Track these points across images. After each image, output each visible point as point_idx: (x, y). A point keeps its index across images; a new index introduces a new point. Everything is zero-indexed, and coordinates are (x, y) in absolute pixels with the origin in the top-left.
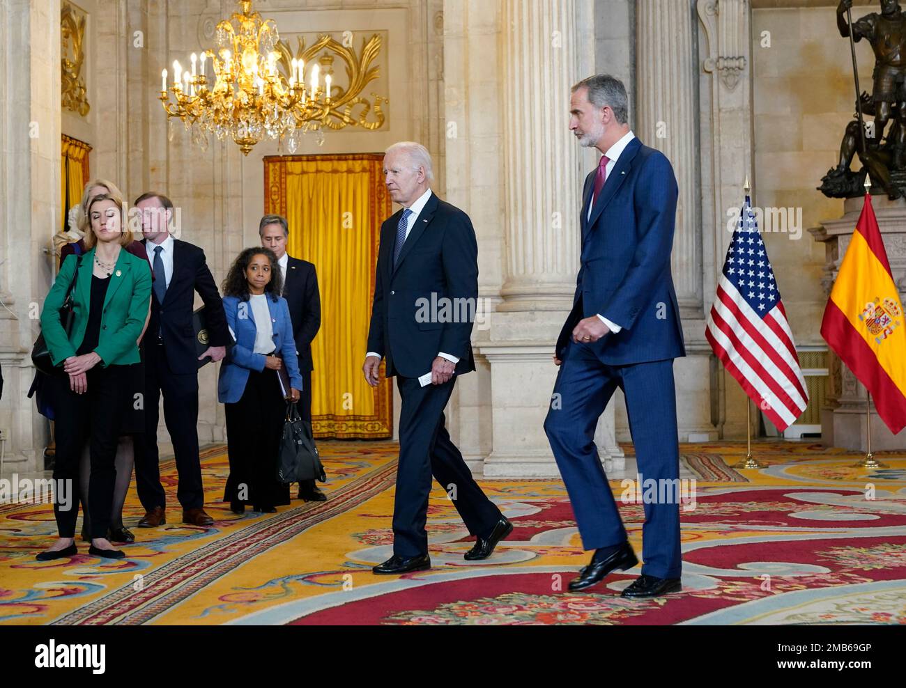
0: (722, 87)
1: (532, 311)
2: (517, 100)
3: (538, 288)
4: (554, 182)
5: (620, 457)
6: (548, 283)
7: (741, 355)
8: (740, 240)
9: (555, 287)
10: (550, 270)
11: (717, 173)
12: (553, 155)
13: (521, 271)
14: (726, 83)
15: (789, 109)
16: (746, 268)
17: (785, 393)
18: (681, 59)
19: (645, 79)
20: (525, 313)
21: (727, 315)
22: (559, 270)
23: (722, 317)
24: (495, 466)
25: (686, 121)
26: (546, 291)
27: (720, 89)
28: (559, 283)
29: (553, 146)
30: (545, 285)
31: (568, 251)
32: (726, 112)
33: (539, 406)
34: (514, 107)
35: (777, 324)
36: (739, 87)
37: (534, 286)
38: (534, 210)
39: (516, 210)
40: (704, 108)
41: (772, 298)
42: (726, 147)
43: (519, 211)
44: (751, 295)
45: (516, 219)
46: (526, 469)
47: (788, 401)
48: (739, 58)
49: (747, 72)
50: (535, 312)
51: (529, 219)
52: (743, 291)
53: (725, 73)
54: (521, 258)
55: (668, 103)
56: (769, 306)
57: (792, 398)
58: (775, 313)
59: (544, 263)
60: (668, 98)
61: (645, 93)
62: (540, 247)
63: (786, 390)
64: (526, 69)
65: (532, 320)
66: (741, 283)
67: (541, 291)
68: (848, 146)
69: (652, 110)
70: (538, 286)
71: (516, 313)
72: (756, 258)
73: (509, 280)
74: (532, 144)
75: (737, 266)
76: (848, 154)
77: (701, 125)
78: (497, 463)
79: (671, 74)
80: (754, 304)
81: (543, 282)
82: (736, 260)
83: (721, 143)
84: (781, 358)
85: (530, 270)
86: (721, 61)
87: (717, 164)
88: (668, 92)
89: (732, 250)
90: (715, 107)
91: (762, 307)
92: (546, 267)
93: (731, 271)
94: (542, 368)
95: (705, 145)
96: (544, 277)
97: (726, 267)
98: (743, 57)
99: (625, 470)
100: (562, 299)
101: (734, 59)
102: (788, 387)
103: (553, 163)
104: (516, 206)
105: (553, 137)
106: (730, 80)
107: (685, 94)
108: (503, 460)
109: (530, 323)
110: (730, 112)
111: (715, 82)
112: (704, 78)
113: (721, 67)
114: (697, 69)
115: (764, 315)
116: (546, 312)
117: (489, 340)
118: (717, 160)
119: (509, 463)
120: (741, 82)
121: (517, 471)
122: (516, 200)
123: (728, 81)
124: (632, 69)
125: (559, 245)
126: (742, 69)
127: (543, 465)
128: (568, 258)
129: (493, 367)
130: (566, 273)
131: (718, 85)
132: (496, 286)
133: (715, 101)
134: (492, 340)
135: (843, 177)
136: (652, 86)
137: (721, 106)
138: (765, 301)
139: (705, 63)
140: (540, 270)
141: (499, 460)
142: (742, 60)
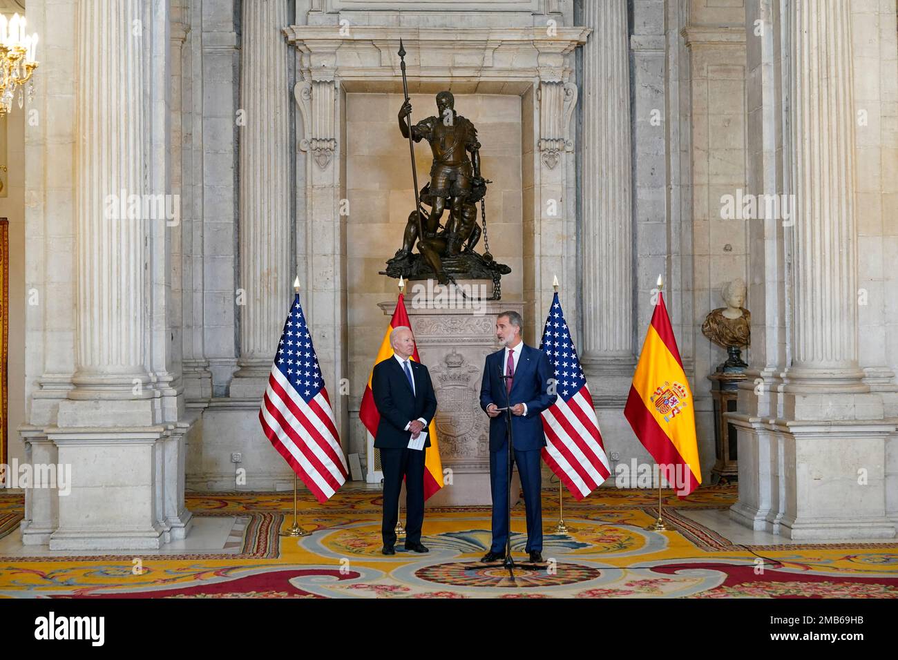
0: (315, 165)
1: (97, 400)
2: (87, 207)
3: (103, 379)
4: (119, 283)
5: (181, 527)
6: (113, 374)
7: (288, 435)
8: (290, 333)
9: (118, 378)
10: (114, 362)
11: (309, 244)
12: (119, 259)
13: (89, 363)
14: (317, 162)
15: (377, 185)
16: (295, 358)
17: (326, 469)
18: (279, 139)
19: (246, 156)
20: (89, 402)
21: (276, 401)
22: (123, 363)
23: (273, 402)
24: (61, 541)
25: (282, 196)
26: (109, 382)
27: (313, 167)
28: (122, 374)
29: (119, 251)
30: (109, 377)
31: (132, 343)
32: (319, 188)
33: (102, 486)
34: (84, 215)
35: (320, 408)
36: (330, 167)
37: (99, 377)
38: (101, 308)
39: (85, 307)
40: (300, 184)
41: (316, 385)
42: (318, 220)
43: (88, 308)
44: (299, 382)
45: (85, 316)
46: (88, 544)
47: (328, 477)
48: (331, 140)
49: (338, 153)
50: (100, 402)
51: (96, 316)
52: (291, 379)
53: (317, 153)
54: (89, 351)
55: (266, 179)
56: (314, 392)
57: (332, 474)
58: (319, 399)
59: (109, 356)
60: (266, 175)
61: (246, 169)
62: (105, 342)
63: (326, 467)
64: (95, 180)
65: (97, 409)
66: (290, 371)
67: (105, 381)
68: (410, 232)
69: (251, 185)
70: (103, 377)
71: (82, 402)
72: (303, 350)
73: (79, 371)
74: (100, 249)
75: (286, 357)
76: (410, 240)
77: (297, 199)
78: (62, 538)
79: (269, 152)
80: (300, 390)
81: (108, 374)
82: (286, 351)
83: (314, 218)
84: (323, 438)
85: (97, 362)
86: (314, 142)
87: (309, 235)
88: (266, 170)
89: (282, 342)
90: (309, 183)
91: (307, 393)
92: (110, 360)
93: (281, 361)
94: (104, 452)
95: (300, 218)
96: (109, 369)
97: (278, 356)
98: (334, 139)
99: (186, 538)
100: (125, 388)
101: (326, 142)
102: (329, 464)
103: (119, 266)
104: (85, 303)
105: (119, 242)
106: (322, 160)
107: (282, 171)
108: (68, 535)
109: (94, 411)
110: (322, 189)
111: (309, 160)
112: (300, 156)
113: (314, 148)
114: (293, 148)
115: (309, 400)
116: (109, 402)
117: (56, 426)
118: (309, 231)
119: (73, 538)
120: (332, 162)
121: (80, 545)
122: (85, 298)
123: (320, 161)
124: (236, 145)
125: (124, 340)
126: (333, 150)
127: (103, 540)
128: (132, 351)
129: (61, 450)
130: (129, 364)
131: (312, 164)
132: (68, 373)
133: (309, 178)
134: (59, 426)
135: (406, 260)
136: (251, 163)
137: (314, 184)
138: (311, 388)
139: (301, 143)
140: (106, 362)
141: (64, 536)
142: (333, 142)
